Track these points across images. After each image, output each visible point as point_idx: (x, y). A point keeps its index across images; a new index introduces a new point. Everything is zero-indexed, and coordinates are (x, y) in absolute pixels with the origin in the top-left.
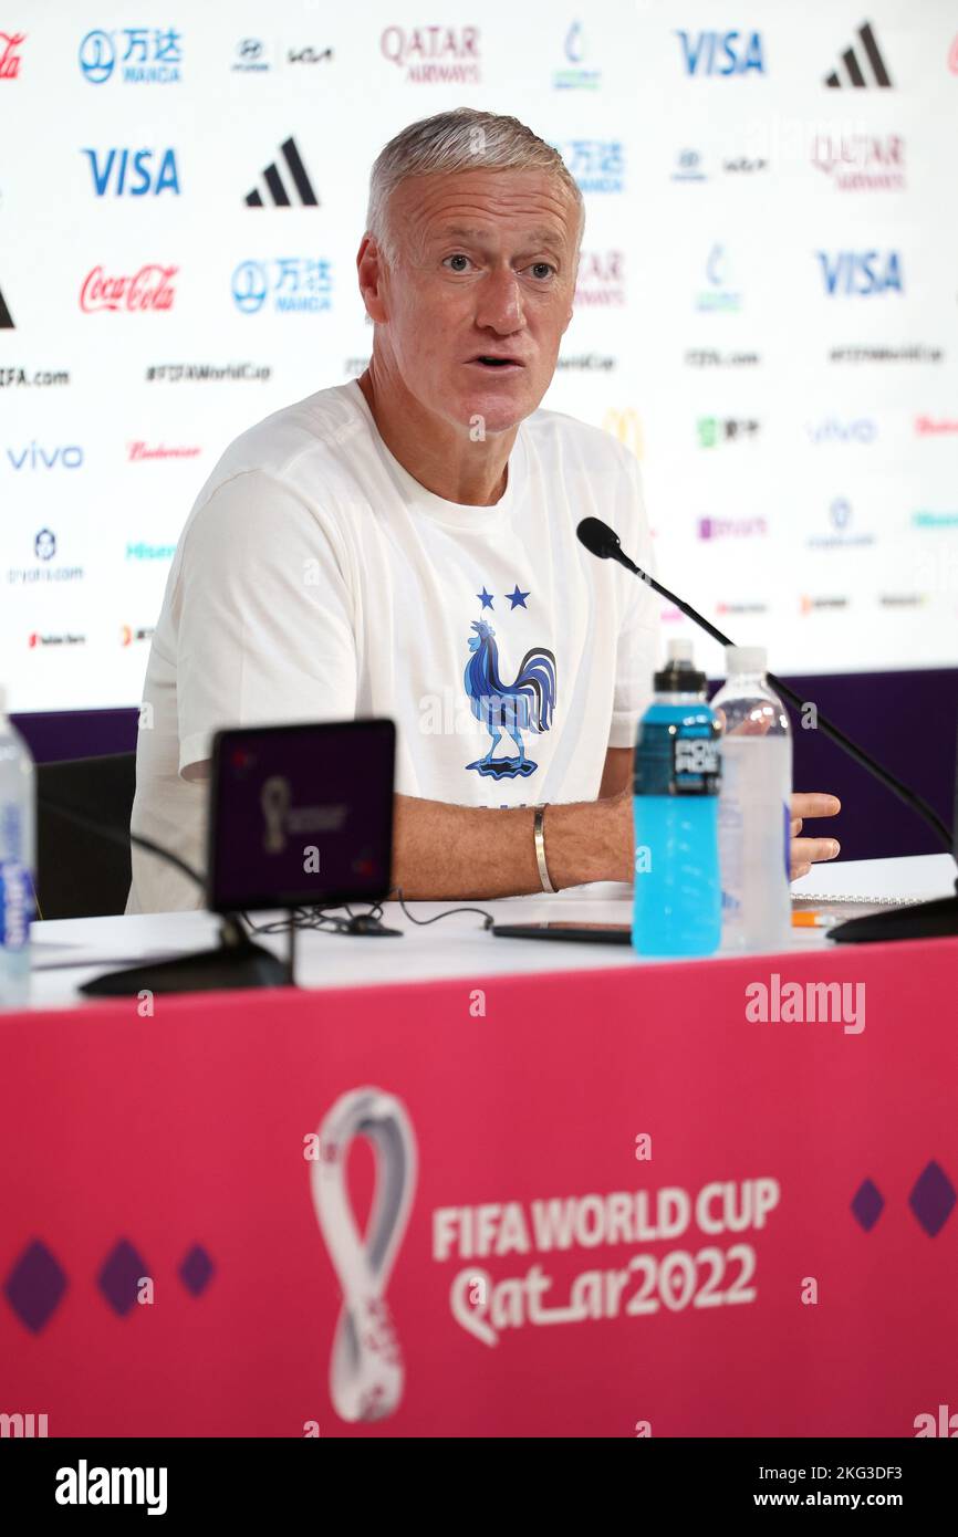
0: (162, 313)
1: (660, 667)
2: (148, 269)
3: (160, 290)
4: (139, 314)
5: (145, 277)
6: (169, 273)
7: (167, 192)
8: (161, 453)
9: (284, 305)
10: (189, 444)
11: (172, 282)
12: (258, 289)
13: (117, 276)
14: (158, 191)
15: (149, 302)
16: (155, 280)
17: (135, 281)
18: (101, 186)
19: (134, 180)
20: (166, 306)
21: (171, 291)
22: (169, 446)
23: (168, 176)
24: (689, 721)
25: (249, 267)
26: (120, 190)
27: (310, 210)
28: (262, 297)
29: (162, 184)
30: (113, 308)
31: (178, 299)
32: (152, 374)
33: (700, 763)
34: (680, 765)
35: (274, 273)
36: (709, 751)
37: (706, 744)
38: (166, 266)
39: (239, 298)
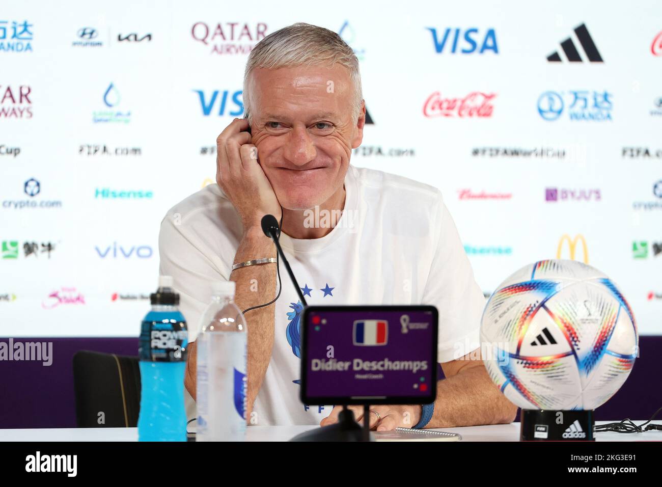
0: (483, 120)
1: (154, 291)
2: (474, 95)
3: (483, 106)
4: (467, 118)
5: (472, 98)
6: (489, 97)
7: (489, 53)
8: (483, 196)
9: (574, 116)
10: (504, 191)
11: (492, 102)
12: (557, 106)
13: (451, 97)
14: (482, 51)
15: (475, 113)
16: (479, 101)
17: (463, 101)
18: (439, 48)
19: (463, 44)
20: (487, 115)
21: (491, 108)
22: (488, 191)
23: (490, 43)
24: (166, 321)
25: (550, 95)
26: (454, 50)
27: (596, 65)
28: (560, 112)
29: (485, 47)
30: (447, 115)
31: (495, 112)
32: (476, 152)
33: (165, 344)
34: (153, 344)
35: (569, 99)
36: (172, 337)
37: (168, 333)
38: (488, 93)
39: (541, 111)
